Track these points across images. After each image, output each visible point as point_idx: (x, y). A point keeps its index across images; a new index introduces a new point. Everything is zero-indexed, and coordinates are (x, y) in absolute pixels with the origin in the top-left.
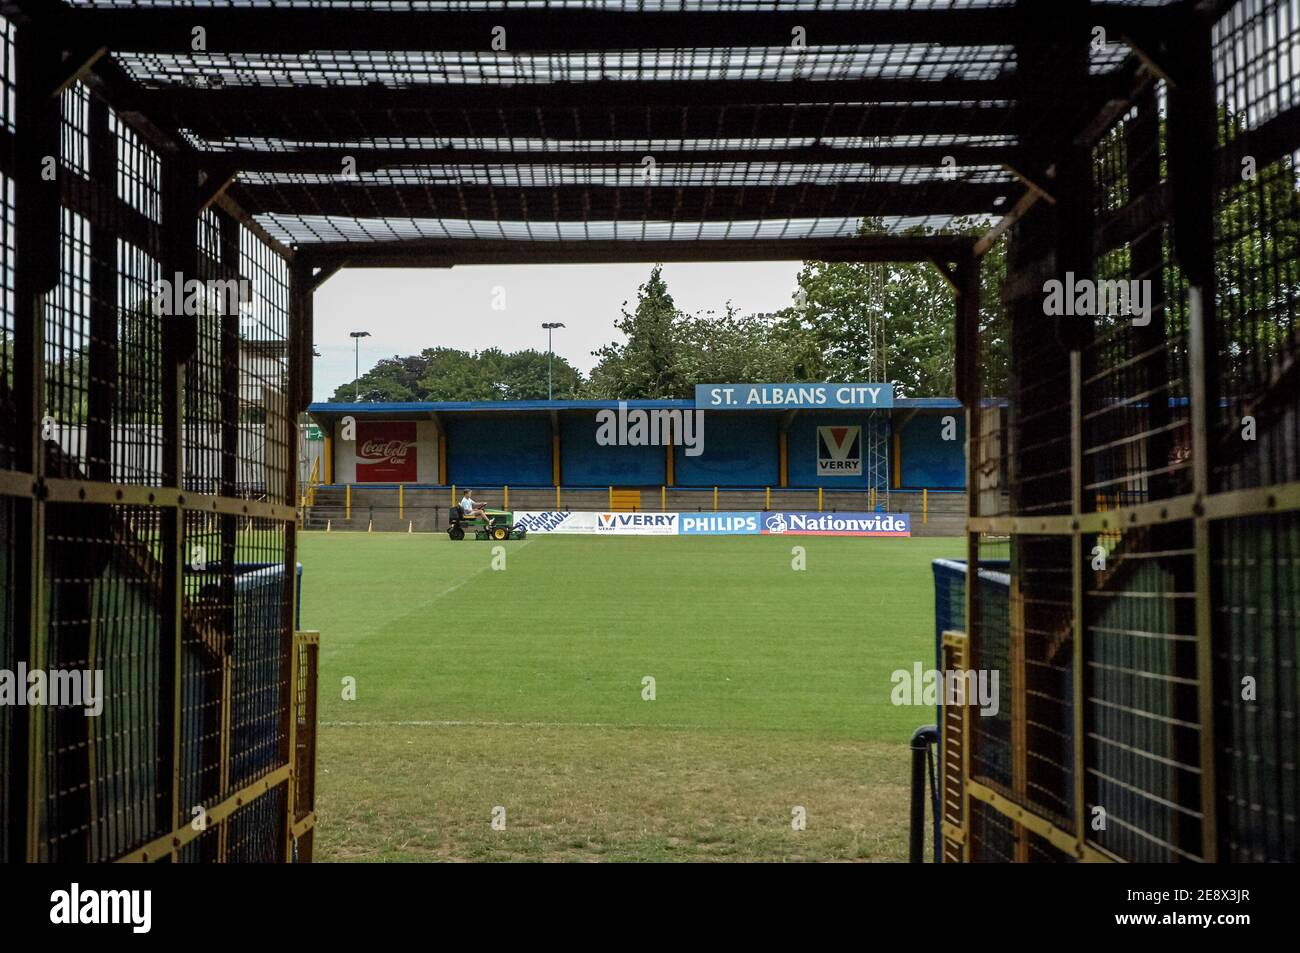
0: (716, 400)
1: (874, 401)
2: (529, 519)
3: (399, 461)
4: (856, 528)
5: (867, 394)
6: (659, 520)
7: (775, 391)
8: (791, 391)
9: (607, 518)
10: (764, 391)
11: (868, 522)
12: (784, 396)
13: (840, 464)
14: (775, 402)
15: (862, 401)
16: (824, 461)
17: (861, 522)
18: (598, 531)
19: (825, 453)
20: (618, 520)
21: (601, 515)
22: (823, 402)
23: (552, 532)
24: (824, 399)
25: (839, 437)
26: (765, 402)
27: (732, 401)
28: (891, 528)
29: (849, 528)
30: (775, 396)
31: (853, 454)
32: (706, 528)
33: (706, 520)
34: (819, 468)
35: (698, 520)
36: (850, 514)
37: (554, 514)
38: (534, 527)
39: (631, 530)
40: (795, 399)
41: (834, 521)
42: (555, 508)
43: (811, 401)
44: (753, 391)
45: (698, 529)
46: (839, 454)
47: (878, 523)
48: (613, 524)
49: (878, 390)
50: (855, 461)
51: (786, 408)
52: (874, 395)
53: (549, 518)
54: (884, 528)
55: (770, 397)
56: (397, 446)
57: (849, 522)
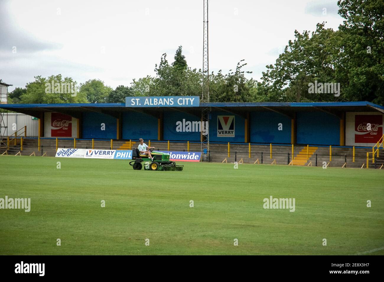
0: (133, 103)
1: (192, 104)
2: (62, 151)
3: (66, 129)
4: (180, 158)
5: (189, 101)
6: (108, 153)
7: (155, 99)
8: (161, 99)
9: (90, 151)
10: (151, 99)
11: (185, 155)
12: (158, 102)
13: (226, 132)
14: (155, 104)
15: (187, 104)
16: (220, 131)
17: (182, 155)
18: (85, 157)
19: (221, 128)
20: (94, 153)
21: (88, 150)
22: (172, 104)
23: (69, 157)
24: (173, 103)
25: (226, 121)
26: (151, 104)
27: (139, 104)
28: (193, 158)
29: (177, 158)
30: (155, 102)
31: (231, 128)
32: (124, 157)
33: (125, 153)
34: (218, 133)
35: (122, 153)
36: (178, 152)
37: (72, 149)
38: (63, 155)
39: (98, 156)
40: (162, 103)
41: (172, 154)
42: (73, 147)
43: (168, 104)
44: (147, 99)
45: (121, 157)
46: (226, 128)
47: (189, 156)
48: (92, 154)
49: (193, 99)
50: (232, 131)
51: (159, 107)
52: (192, 101)
53: (70, 151)
54: (190, 158)
55: (153, 102)
56: (65, 122)
57: (178, 155)
